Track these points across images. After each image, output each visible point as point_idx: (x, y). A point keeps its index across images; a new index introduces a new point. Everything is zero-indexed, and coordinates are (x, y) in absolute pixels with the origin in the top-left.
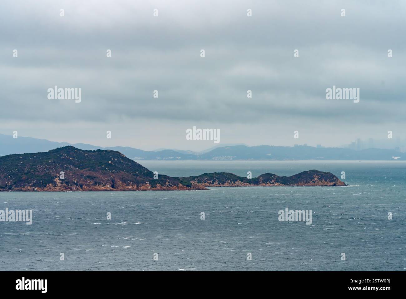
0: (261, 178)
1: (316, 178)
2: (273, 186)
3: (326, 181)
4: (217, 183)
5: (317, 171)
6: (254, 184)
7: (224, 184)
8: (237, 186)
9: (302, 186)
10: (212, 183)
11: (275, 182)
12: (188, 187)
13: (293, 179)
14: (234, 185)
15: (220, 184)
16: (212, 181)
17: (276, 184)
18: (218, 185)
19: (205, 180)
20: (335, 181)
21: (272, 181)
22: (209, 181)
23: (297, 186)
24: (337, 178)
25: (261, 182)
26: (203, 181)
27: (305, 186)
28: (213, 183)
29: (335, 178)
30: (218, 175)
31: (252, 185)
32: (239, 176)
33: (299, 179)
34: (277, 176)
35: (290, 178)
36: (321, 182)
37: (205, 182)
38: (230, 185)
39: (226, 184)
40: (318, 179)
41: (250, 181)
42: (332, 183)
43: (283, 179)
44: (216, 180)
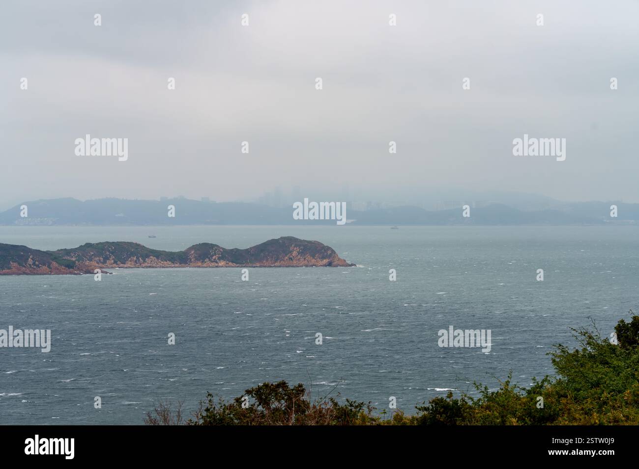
0: (193, 252)
1: (294, 252)
2: (217, 267)
3: (314, 258)
4: (113, 261)
5: (296, 240)
6: (180, 264)
7: (124, 263)
8: (150, 267)
9: (271, 267)
10: (102, 261)
11: (219, 259)
12: (69, 269)
13: (252, 253)
14: (144, 265)
15: (119, 262)
16: (103, 257)
17: (222, 263)
18: (115, 265)
19: (91, 257)
20: (329, 256)
21: (214, 257)
22: (98, 258)
23: (260, 267)
24: (333, 252)
25: (192, 260)
26: (86, 258)
27: (275, 266)
28: (104, 262)
29: (329, 252)
30: (113, 246)
31: (176, 265)
32: (151, 248)
33: (262, 254)
34: (222, 248)
35: (247, 251)
36: (305, 259)
37: (91, 260)
38: (137, 265)
39: (128, 264)
40: (299, 253)
41: (172, 258)
42: (325, 261)
43: (234, 253)
44: (110, 256)
